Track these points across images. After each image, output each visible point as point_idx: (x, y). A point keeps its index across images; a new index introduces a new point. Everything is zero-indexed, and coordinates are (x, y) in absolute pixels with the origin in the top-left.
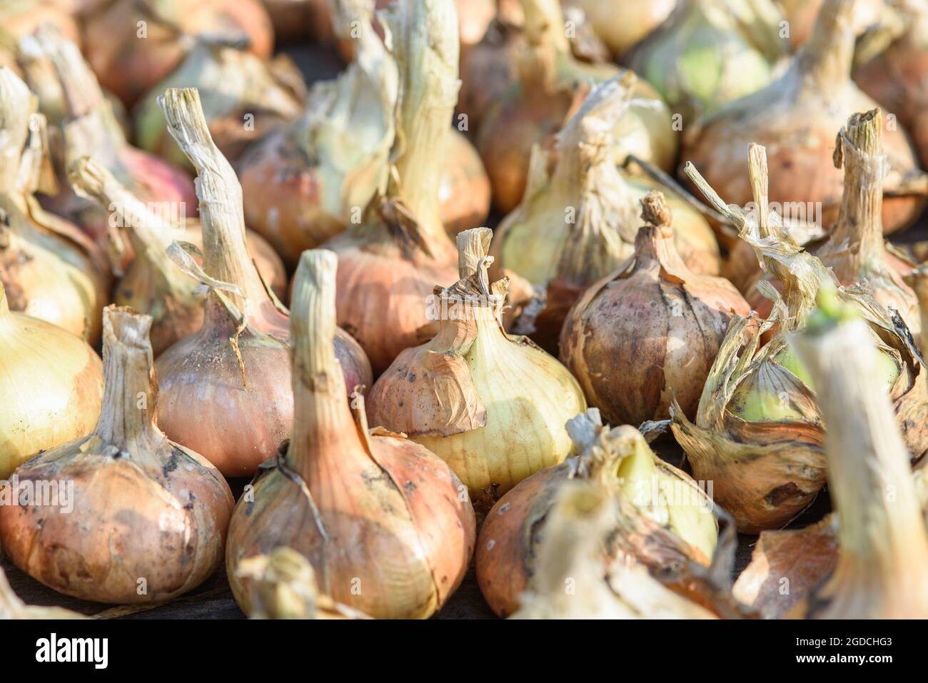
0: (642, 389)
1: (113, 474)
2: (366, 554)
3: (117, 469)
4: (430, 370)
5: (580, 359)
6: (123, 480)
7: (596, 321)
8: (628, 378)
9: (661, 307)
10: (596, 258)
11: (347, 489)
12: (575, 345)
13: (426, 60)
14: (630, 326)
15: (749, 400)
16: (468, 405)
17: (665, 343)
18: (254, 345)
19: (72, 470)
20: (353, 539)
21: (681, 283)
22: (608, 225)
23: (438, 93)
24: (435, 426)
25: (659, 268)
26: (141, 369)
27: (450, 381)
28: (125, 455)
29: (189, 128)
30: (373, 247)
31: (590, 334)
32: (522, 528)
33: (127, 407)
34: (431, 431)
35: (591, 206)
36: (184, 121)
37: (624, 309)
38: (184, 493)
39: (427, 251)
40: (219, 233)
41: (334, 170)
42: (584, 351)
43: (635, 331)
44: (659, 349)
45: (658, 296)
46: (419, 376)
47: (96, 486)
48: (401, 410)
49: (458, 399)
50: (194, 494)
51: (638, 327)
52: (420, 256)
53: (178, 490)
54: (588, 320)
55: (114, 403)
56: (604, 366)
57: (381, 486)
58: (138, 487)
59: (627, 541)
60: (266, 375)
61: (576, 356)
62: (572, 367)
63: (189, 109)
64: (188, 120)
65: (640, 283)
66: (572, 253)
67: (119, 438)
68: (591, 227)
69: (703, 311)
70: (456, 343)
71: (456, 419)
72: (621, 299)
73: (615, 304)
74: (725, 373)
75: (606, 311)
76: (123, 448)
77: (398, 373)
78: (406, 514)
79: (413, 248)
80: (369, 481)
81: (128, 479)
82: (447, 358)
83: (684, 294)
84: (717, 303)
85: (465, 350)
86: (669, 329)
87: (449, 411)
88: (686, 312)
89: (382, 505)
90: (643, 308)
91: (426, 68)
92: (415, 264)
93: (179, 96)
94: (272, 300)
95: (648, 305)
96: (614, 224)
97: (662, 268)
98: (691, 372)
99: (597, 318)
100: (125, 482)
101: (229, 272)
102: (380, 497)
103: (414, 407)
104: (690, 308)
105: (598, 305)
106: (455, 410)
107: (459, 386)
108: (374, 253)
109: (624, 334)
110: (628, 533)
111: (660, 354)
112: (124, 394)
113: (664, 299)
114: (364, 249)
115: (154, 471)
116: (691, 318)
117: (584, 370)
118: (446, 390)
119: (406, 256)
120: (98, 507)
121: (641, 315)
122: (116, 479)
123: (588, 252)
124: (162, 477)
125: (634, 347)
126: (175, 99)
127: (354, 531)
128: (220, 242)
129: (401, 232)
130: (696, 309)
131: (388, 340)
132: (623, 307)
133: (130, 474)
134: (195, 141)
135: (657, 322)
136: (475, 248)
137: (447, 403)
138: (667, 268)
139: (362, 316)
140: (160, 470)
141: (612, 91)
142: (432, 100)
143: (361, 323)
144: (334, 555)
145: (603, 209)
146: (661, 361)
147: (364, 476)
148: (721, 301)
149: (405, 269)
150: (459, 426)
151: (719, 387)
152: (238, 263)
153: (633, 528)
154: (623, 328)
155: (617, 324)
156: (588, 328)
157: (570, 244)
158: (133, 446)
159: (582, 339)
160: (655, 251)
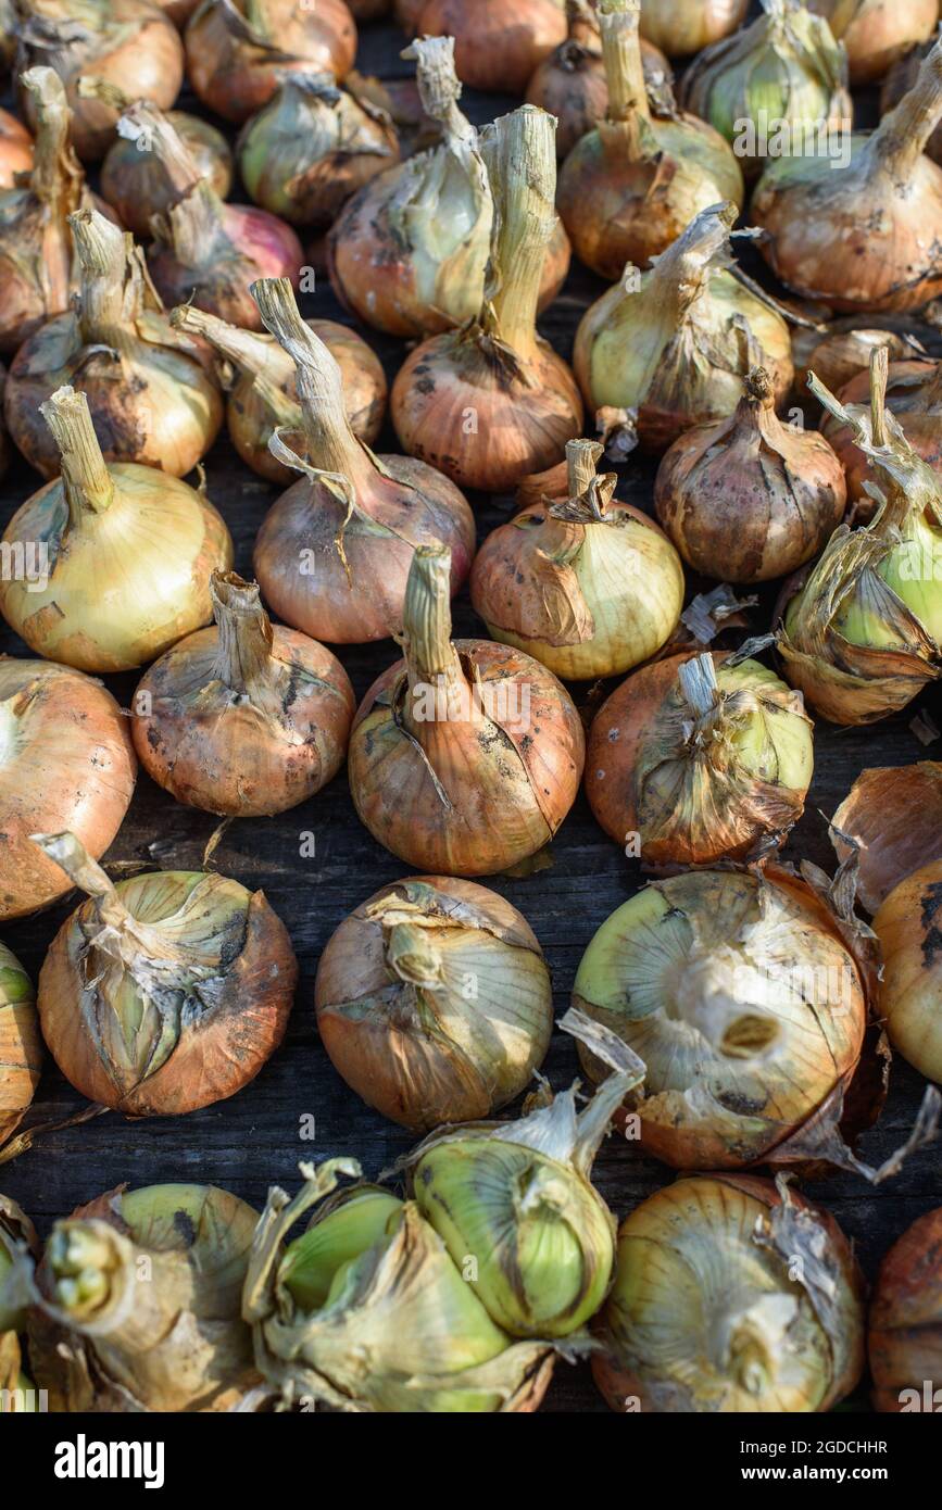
0: (739, 568)
1: (235, 719)
2: (485, 821)
3: (238, 714)
4: (538, 574)
5: (678, 530)
6: (244, 725)
7: (697, 498)
8: (726, 558)
9: (762, 493)
10: (687, 386)
11: (464, 754)
12: (674, 513)
13: (524, 198)
14: (732, 512)
15: (850, 614)
16: (577, 619)
17: (766, 531)
18: (364, 533)
19: (195, 713)
20: (473, 807)
21: (783, 461)
22: (699, 351)
23: (536, 232)
24: (543, 633)
25: (759, 440)
26: (253, 629)
27: (559, 594)
28: (245, 698)
29: (283, 321)
30: (471, 375)
31: (689, 510)
32: (634, 772)
33: (242, 657)
34: (539, 637)
35: (685, 337)
36: (278, 315)
37: (725, 493)
38: (305, 726)
39: (524, 382)
40: (322, 426)
41: (428, 258)
42: (683, 524)
43: (736, 518)
44: (760, 537)
45: (760, 479)
46: (528, 580)
47: (219, 732)
48: (509, 610)
49: (567, 613)
50: (315, 724)
51: (739, 514)
52: (517, 386)
53: (298, 726)
54: (689, 494)
55: (229, 652)
56: (703, 544)
57: (497, 746)
58: (261, 732)
59: (738, 803)
60: (376, 572)
61: (674, 524)
62: (668, 533)
63: (282, 302)
64: (282, 315)
65: (741, 459)
66: (663, 381)
67: (237, 681)
68: (684, 356)
69: (804, 493)
70: (564, 547)
71: (566, 633)
72: (722, 478)
73: (717, 484)
74: (828, 583)
75: (708, 491)
76: (242, 690)
77: (505, 563)
78: (523, 776)
79: (511, 379)
80: (485, 742)
81: (250, 723)
82: (556, 567)
83: (785, 475)
84: (815, 479)
85: (571, 554)
86: (770, 518)
87: (558, 624)
88: (787, 497)
89: (500, 768)
90: (746, 493)
91: (524, 207)
92: (512, 396)
93: (270, 287)
94: (377, 468)
95: (750, 489)
96: (705, 352)
97: (763, 439)
98: (788, 555)
99: (697, 494)
100: (247, 727)
101: (334, 459)
102: (498, 761)
103: (523, 612)
104: (791, 492)
105: (700, 479)
106: (564, 624)
107: (568, 601)
108: (472, 383)
109: (725, 519)
110: (740, 797)
111: (761, 542)
112: (238, 647)
113: (766, 483)
114: (462, 377)
115: (275, 709)
116: (792, 504)
117: (683, 541)
118: (555, 603)
119: (504, 387)
120: (224, 755)
121: (743, 501)
122: (238, 724)
123: (679, 379)
124: (283, 716)
125: (734, 532)
126: (267, 291)
127: (472, 797)
128: (323, 432)
129: (497, 362)
130: (796, 490)
131: (488, 471)
132: (725, 489)
133: (252, 719)
134: (291, 336)
135: (759, 509)
136: (585, 463)
137: (556, 616)
138: (767, 440)
139: (463, 451)
140: (279, 706)
141: (714, 226)
142: (530, 240)
143: (462, 458)
144: (455, 822)
145: (695, 337)
146: (761, 548)
147: (481, 738)
148: (819, 475)
149: (503, 400)
150: (567, 639)
151: (822, 596)
152: (342, 449)
153: (745, 791)
154: (726, 514)
155: (718, 507)
156: (688, 503)
157: (661, 371)
158: (252, 686)
159: (681, 514)
160: (757, 423)
